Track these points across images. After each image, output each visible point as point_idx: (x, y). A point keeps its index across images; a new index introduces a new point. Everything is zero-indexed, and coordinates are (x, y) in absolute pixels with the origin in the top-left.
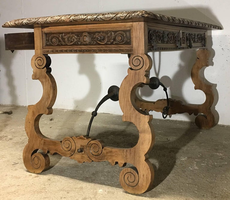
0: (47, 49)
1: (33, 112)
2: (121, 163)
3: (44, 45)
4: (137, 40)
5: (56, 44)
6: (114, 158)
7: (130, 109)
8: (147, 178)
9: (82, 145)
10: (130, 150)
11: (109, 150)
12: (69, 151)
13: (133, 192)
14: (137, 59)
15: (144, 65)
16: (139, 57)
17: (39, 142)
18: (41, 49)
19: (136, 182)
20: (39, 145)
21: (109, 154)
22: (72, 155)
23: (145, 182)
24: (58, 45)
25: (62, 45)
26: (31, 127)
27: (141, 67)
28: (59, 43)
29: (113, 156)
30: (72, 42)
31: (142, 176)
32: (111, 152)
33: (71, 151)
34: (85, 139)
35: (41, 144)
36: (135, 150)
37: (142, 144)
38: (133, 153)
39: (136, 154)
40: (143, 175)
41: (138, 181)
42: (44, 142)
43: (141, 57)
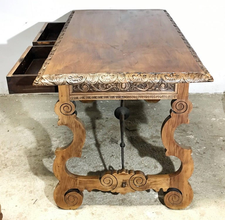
0: (76, 96)
1: (62, 157)
2: (166, 189)
3: (71, 92)
4: (182, 88)
5: (86, 90)
6: (158, 186)
7: (173, 146)
8: (190, 196)
9: (124, 179)
10: (174, 178)
11: (153, 180)
12: (110, 186)
13: (177, 208)
14: (180, 104)
15: (188, 109)
16: (183, 102)
17: (73, 183)
18: (67, 96)
19: (180, 201)
20: (73, 185)
21: (153, 183)
22: (113, 189)
23: (188, 200)
24: (89, 91)
25: (94, 91)
26: (61, 171)
27: (184, 111)
28: (91, 90)
29: (158, 184)
30: (106, 88)
31: (185, 196)
32: (155, 181)
33: (112, 186)
34: (127, 175)
35: (75, 185)
36: (179, 178)
37: (186, 172)
38: (177, 180)
39: (179, 180)
40: (187, 195)
41: (182, 200)
42: (79, 182)
43: (185, 102)
